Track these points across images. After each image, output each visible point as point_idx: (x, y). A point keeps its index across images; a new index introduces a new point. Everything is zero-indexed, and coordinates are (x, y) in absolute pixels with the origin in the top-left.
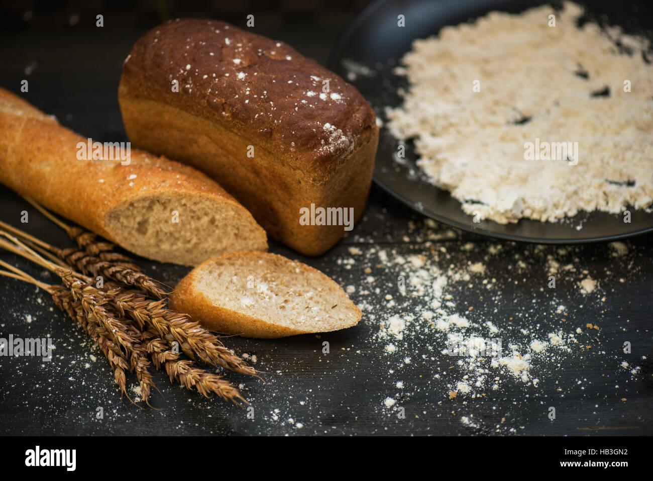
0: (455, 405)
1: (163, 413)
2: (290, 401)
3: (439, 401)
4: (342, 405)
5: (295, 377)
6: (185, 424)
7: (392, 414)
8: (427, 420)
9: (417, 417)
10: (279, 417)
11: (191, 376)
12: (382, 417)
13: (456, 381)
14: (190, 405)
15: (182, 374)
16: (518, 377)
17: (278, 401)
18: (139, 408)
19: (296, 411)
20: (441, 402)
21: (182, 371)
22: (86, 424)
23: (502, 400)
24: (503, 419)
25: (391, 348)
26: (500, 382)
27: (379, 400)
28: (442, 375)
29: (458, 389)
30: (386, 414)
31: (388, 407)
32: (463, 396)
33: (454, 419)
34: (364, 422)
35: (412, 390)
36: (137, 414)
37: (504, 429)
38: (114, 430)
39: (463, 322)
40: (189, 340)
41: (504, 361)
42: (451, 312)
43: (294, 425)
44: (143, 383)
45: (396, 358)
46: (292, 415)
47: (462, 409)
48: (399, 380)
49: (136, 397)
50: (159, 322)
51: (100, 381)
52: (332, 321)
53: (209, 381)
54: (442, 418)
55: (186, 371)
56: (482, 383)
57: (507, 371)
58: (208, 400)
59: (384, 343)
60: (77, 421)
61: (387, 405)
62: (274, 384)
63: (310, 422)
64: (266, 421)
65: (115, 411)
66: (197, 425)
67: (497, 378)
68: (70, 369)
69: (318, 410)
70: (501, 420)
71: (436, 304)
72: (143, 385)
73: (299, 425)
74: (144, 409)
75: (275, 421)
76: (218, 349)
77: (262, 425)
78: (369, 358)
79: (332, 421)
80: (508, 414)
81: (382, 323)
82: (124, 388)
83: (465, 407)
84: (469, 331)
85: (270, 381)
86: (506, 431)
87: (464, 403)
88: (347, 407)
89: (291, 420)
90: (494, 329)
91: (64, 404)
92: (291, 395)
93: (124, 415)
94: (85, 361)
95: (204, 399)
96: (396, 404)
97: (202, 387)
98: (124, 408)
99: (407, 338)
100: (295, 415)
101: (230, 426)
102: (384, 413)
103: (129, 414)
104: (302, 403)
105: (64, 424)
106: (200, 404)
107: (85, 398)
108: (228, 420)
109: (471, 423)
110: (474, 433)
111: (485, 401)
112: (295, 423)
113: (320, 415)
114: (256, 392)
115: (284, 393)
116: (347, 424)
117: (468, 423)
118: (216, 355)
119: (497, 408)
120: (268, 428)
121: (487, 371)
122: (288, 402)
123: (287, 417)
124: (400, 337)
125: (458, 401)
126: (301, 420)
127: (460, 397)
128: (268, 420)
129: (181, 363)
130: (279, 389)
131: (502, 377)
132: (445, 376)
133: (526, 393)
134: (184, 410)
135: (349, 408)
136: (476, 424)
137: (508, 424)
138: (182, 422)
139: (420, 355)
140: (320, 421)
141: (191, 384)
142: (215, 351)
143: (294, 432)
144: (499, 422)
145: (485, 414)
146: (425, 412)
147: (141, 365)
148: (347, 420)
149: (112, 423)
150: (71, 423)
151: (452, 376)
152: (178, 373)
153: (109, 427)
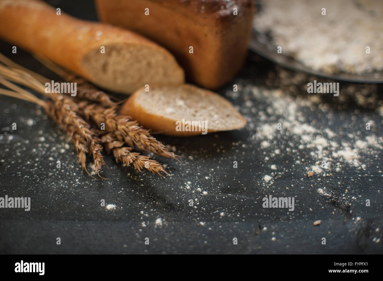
0: (312, 181)
1: (110, 183)
2: (198, 176)
3: (301, 178)
4: (234, 179)
5: (202, 161)
6: (125, 190)
7: (270, 187)
8: (294, 191)
9: (287, 188)
10: (190, 187)
11: (130, 158)
12: (263, 188)
13: (311, 165)
14: (129, 178)
15: (124, 156)
16: (351, 163)
17: (191, 176)
18: (93, 179)
19: (202, 183)
20: (302, 179)
21: (125, 154)
22: (57, 188)
23: (344, 178)
24: (346, 191)
25: (265, 144)
26: (340, 166)
27: (260, 177)
28: (301, 161)
29: (313, 170)
30: (266, 186)
31: (267, 182)
32: (317, 175)
33: (312, 190)
34: (251, 191)
35: (282, 171)
36: (92, 182)
37: (348, 197)
38: (75, 193)
39: (310, 129)
40: (130, 134)
41: (340, 153)
42: (302, 123)
43: (202, 193)
44: (97, 161)
45: (269, 150)
46: (200, 186)
47: (318, 183)
48: (273, 164)
49: (92, 171)
50: (111, 122)
51: (70, 161)
52: (227, 124)
53: (142, 160)
54: (304, 189)
55: (127, 154)
56: (329, 167)
57: (344, 160)
58: (141, 175)
59: (260, 141)
60: (51, 186)
61: (266, 180)
62: (187, 165)
63: (212, 190)
64: (182, 189)
65: (77, 180)
66: (133, 191)
67: (338, 164)
68: (51, 152)
69: (218, 183)
70: (345, 191)
71: (292, 118)
72: (97, 163)
73: (205, 193)
74: (97, 179)
75: (188, 190)
76: (149, 139)
77: (178, 193)
78: (251, 150)
79: (228, 190)
80: (349, 187)
81: (258, 129)
82: (84, 165)
83: (320, 182)
84: (315, 135)
85: (184, 163)
86: (349, 198)
87: (318, 179)
88: (238, 181)
89: (199, 189)
90: (331, 134)
91: (44, 174)
92: (199, 173)
93: (83, 183)
94: (62, 148)
95: (139, 174)
96: (272, 180)
97: (137, 165)
98: (83, 178)
99: (275, 138)
100: (202, 185)
101: (156, 192)
102: (264, 185)
103: (87, 182)
104: (207, 178)
105: (42, 188)
106: (136, 177)
107: (58, 171)
108: (155, 188)
109: (325, 193)
110: (328, 200)
111: (332, 178)
112: (202, 191)
113: (219, 186)
114: (175, 170)
115: (194, 171)
116: (239, 192)
117: (323, 193)
118: (148, 144)
119: (342, 183)
120: (183, 194)
121: (330, 159)
122: (197, 177)
123: (196, 187)
124: (270, 137)
125: (314, 178)
126: (206, 189)
127: (315, 176)
128: (183, 189)
129: (124, 149)
130: (191, 168)
131: (342, 163)
132: (303, 162)
133: (359, 174)
134: (124, 181)
135: (239, 182)
136: (328, 193)
137: (350, 194)
138: (122, 189)
139: (285, 149)
140: (220, 190)
141: (130, 162)
142: (148, 140)
143: (201, 197)
144: (344, 192)
145: (333, 187)
146: (292, 185)
147: (96, 149)
148: (239, 190)
149: (75, 188)
150: (47, 187)
151: (308, 162)
152: (121, 155)
153: (72, 191)
